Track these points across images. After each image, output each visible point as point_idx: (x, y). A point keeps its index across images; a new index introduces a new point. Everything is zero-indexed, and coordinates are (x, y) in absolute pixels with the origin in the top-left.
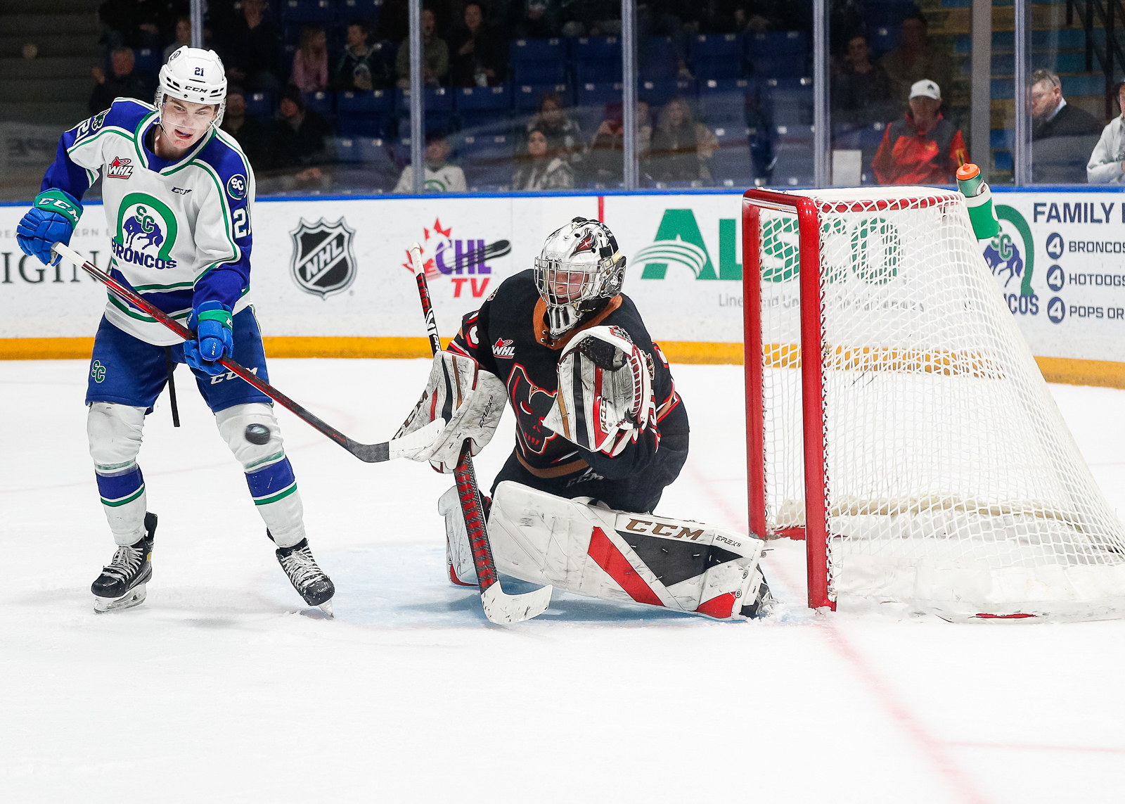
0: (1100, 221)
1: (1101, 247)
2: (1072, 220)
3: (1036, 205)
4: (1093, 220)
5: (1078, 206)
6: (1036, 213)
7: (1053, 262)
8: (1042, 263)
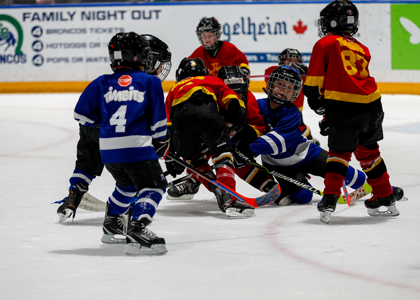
0: (66, 20)
1: (68, 31)
2: (48, 19)
3: (24, 14)
4: (62, 19)
5: (52, 14)
6: (24, 18)
7: (35, 39)
8: (28, 39)
